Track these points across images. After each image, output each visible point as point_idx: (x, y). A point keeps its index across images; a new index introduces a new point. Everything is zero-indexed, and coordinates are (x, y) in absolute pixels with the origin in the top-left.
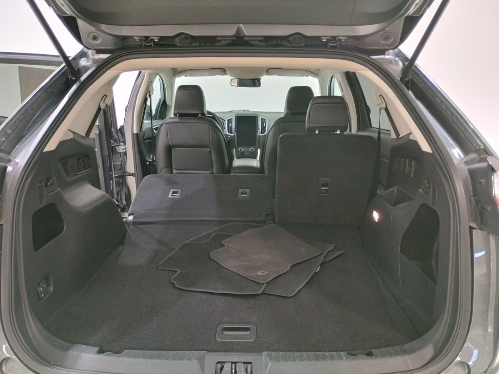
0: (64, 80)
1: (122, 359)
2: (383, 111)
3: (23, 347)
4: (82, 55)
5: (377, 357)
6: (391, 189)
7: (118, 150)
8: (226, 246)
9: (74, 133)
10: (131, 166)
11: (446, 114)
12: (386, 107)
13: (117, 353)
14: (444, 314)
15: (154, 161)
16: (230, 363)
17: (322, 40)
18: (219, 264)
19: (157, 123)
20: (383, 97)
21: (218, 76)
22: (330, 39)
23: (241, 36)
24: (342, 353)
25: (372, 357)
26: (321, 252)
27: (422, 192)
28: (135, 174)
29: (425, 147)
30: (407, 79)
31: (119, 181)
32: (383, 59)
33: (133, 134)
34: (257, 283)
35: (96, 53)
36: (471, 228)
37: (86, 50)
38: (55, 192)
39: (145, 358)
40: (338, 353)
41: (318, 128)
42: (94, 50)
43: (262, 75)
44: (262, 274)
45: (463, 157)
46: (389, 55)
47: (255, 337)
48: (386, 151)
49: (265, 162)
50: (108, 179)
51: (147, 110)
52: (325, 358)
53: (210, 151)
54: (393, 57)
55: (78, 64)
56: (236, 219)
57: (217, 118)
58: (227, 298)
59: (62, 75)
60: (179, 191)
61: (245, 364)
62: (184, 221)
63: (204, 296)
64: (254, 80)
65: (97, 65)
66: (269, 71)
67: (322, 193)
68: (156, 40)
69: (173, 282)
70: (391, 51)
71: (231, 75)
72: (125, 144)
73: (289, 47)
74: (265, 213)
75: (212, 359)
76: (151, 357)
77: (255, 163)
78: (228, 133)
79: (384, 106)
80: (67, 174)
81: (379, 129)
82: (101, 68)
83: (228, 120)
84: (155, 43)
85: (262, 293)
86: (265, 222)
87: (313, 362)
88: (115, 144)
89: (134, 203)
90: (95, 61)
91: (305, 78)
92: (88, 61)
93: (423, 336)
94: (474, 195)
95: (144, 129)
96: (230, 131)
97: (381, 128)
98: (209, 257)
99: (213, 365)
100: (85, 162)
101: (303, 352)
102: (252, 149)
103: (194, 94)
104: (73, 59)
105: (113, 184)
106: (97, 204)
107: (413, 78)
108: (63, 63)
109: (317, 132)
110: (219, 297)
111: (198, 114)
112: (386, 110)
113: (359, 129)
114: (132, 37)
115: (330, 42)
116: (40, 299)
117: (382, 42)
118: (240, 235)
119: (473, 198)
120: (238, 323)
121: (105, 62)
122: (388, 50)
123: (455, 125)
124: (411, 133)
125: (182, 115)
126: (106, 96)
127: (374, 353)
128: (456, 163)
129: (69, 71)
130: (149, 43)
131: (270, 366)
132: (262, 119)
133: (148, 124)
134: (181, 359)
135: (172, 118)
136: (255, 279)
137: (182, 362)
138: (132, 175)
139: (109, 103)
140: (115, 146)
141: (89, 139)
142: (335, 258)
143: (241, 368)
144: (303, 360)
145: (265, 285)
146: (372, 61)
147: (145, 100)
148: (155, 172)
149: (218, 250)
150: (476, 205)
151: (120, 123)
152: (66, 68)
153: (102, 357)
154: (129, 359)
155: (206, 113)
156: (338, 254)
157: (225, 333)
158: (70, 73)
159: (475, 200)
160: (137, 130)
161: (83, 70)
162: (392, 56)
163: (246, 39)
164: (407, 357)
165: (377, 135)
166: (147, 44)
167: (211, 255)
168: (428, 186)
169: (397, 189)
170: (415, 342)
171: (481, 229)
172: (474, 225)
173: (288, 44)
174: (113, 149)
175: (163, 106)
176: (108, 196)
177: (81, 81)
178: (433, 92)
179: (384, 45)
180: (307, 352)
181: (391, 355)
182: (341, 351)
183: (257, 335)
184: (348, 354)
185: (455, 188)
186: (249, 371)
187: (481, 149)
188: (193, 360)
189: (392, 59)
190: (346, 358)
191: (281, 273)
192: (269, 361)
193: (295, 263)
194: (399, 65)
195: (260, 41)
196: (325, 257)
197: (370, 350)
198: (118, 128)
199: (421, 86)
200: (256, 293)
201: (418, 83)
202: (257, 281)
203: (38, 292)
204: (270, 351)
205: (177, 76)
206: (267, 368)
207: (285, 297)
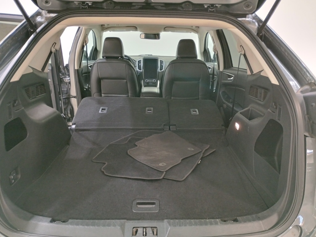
0: (25, 31)
1: (67, 226)
2: (242, 56)
4: (38, 14)
5: (241, 222)
6: (247, 109)
7: (65, 81)
8: (138, 146)
9: (33, 68)
10: (73, 91)
11: (288, 59)
12: (245, 53)
13: (64, 222)
15: (89, 88)
16: (142, 228)
17: (204, 6)
19: (91, 63)
20: (242, 47)
21: (131, 32)
22: (209, 6)
23: (149, 2)
24: (217, 220)
25: (238, 222)
26: (201, 150)
27: (271, 111)
28: (76, 96)
29: (274, 80)
30: (261, 34)
31: (66, 101)
32: (245, 21)
33: (75, 70)
35: (48, 13)
36: (305, 136)
37: (41, 10)
38: (20, 109)
39: (84, 225)
40: (215, 220)
42: (47, 10)
43: (161, 31)
44: (162, 165)
45: (299, 87)
46: (249, 18)
49: (163, 89)
50: (58, 100)
51: (84, 53)
52: (206, 224)
53: (127, 82)
54: (251, 20)
55: (35, 20)
56: (144, 128)
57: (131, 60)
58: (139, 182)
59: (23, 28)
60: (106, 108)
61: (152, 228)
62: (110, 129)
63: (124, 180)
64: (155, 34)
65: (49, 21)
66: (167, 28)
68: (89, 4)
69: (103, 171)
70: (250, 15)
71: (141, 31)
72: (69, 76)
73: (182, 11)
74: (164, 124)
75: (130, 225)
76: (87, 225)
77: (156, 90)
78: (138, 70)
79: (243, 53)
80: (29, 97)
81: (238, 68)
82: (51, 23)
83: (138, 61)
84: (89, 7)
85: (163, 178)
86: (163, 130)
87: (198, 227)
88: (63, 77)
89: (76, 117)
90: (47, 18)
91: (189, 34)
92: (42, 18)
93: (270, 208)
94: (308, 114)
95: (82, 66)
96: (140, 68)
99: (131, 229)
100: (42, 89)
101: (191, 219)
102: (154, 81)
103: (116, 44)
104: (31, 17)
105: (61, 104)
106: (50, 118)
107: (265, 33)
108: (24, 19)
110: (134, 181)
111: (119, 57)
112: (245, 55)
113: (225, 68)
114: (73, 2)
115: (210, 8)
116: (11, 184)
117: (245, 9)
118: (147, 138)
119: (306, 116)
120: (147, 199)
121: (54, 19)
122: (248, 14)
123: (294, 66)
124: (263, 70)
125: (107, 58)
126: (56, 43)
127: (239, 220)
128: (295, 91)
129: (28, 25)
130: (85, 6)
131: (170, 229)
132: (161, 61)
133: (85, 63)
134: (109, 225)
135: (101, 59)
136: (158, 168)
137: (109, 227)
138: (75, 97)
139: (58, 48)
140: (62, 78)
141: (44, 73)
142: (210, 154)
143: (149, 231)
144: (191, 226)
145: (165, 172)
146: (239, 22)
147: (83, 47)
148: (90, 95)
149: (133, 149)
150: (309, 121)
151: (66, 62)
152: (26, 23)
153: (53, 225)
154: (72, 226)
155: (124, 56)
156: (212, 151)
157: (139, 206)
158: (29, 27)
159: (308, 118)
160: (78, 67)
161: (38, 25)
162: (251, 18)
163: (152, 5)
164: (261, 222)
166: (83, 7)
167: (128, 152)
168: (275, 107)
169: (251, 109)
170: (265, 212)
171: (312, 137)
172: (307, 134)
173: (181, 9)
174: (61, 80)
175: (95, 51)
176: (58, 112)
177: (37, 32)
178: (279, 43)
179: (246, 11)
180: (194, 219)
181: (250, 221)
182: (217, 218)
183: (160, 208)
184: (222, 220)
185: (295, 110)
186: (155, 233)
187: (312, 83)
188: (117, 226)
189: (250, 20)
190: (220, 223)
191: (175, 165)
192: (169, 226)
193: (184, 157)
194: (255, 25)
195: (162, 6)
196: (204, 154)
197: (235, 218)
198: (65, 65)
199: (271, 39)
200: (159, 179)
201: (268, 37)
202: (159, 170)
203: (10, 179)
204: (169, 219)
205: (104, 31)
206: (167, 231)
207: (178, 181)
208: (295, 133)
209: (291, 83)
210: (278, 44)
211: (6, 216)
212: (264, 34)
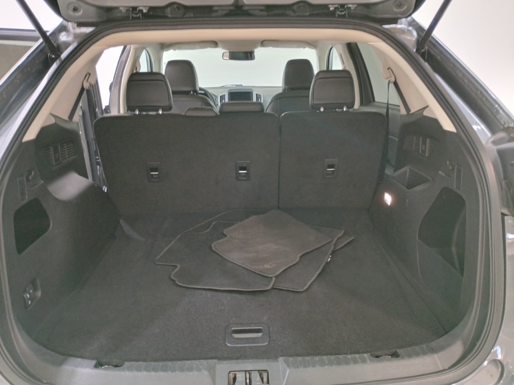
0: (43, 58)
1: (122, 373)
2: (392, 85)
3: (10, 365)
4: (62, 29)
5: (403, 358)
6: (403, 170)
8: (228, 236)
9: (55, 117)
11: (469, 89)
12: (396, 81)
13: (116, 366)
14: (473, 308)
16: (244, 372)
17: (329, 8)
18: (222, 257)
20: (392, 70)
22: (338, 7)
23: (240, 4)
24: (365, 355)
25: (398, 358)
26: (330, 240)
27: (444, 175)
29: (448, 125)
30: (423, 51)
32: (395, 29)
34: (265, 276)
35: (77, 26)
36: (503, 215)
37: (65, 23)
38: (38, 185)
39: (149, 371)
40: (361, 355)
41: (323, 105)
42: (75, 23)
43: (256, 47)
44: (269, 267)
45: (490, 135)
46: (401, 24)
47: (268, 340)
48: (395, 127)
50: (94, 164)
52: (347, 362)
54: (406, 27)
55: (57, 39)
57: (209, 95)
58: (234, 295)
59: (39, 52)
61: (260, 372)
63: (209, 294)
64: (246, 53)
65: (80, 40)
66: (264, 43)
67: (328, 174)
68: (144, 11)
69: (174, 279)
70: (404, 20)
71: (224, 48)
73: (294, 17)
75: (223, 368)
76: (155, 370)
79: (393, 79)
81: (388, 104)
82: (85, 43)
83: (221, 97)
84: (143, 14)
85: (273, 288)
87: (334, 368)
90: (76, 36)
92: (68, 36)
93: (450, 333)
94: (505, 179)
97: (389, 103)
98: (211, 248)
99: (225, 375)
100: (71, 149)
101: (322, 355)
103: (185, 69)
104: (51, 34)
107: (429, 48)
108: (39, 38)
109: (322, 110)
110: (225, 294)
111: (190, 92)
112: (396, 84)
113: (362, 104)
114: (117, 8)
115: (338, 11)
116: (26, 306)
117: (395, 10)
119: (503, 182)
120: (248, 325)
121: (88, 37)
122: (401, 18)
124: (427, 106)
126: (90, 75)
127: (400, 353)
128: (484, 142)
129: (47, 48)
130: (137, 14)
131: (289, 374)
132: (257, 95)
134: (190, 369)
136: (262, 272)
137: (191, 373)
139: (93, 82)
141: (73, 122)
142: (345, 245)
143: (256, 377)
144: (324, 366)
145: (274, 279)
146: (385, 30)
149: (220, 241)
150: (507, 189)
151: (105, 102)
152: (44, 44)
153: (100, 372)
154: (131, 373)
155: (198, 89)
156: (349, 241)
157: (236, 336)
158: (49, 50)
159: (507, 184)
161: (63, 47)
162: (405, 25)
163: (246, 8)
164: (436, 356)
165: (385, 110)
166: (134, 16)
167: (213, 246)
168: (451, 168)
169: (410, 169)
170: (441, 339)
172: (505, 211)
173: (292, 14)
177: (61, 59)
178: (454, 65)
179: (397, 13)
180: (327, 355)
181: (417, 355)
182: (364, 353)
183: (270, 337)
184: (372, 355)
185: (485, 172)
186: (265, 380)
187: (511, 127)
188: (203, 371)
189: (404, 28)
190: (371, 361)
191: (290, 265)
192: (287, 368)
193: (304, 253)
194: (412, 35)
195: (261, 10)
196: (335, 244)
197: (394, 350)
198: (104, 108)
199: (439, 58)
200: (265, 289)
201: (435, 55)
202: (265, 275)
203: (24, 299)
204: (287, 356)
205: (165, 49)
206: (284, 377)
207: (296, 292)
208: (487, 210)
209: (475, 127)
210: (452, 65)
211: (22, 359)
212: (428, 50)
